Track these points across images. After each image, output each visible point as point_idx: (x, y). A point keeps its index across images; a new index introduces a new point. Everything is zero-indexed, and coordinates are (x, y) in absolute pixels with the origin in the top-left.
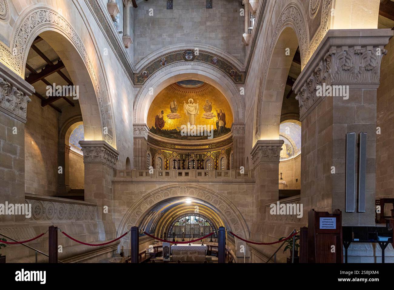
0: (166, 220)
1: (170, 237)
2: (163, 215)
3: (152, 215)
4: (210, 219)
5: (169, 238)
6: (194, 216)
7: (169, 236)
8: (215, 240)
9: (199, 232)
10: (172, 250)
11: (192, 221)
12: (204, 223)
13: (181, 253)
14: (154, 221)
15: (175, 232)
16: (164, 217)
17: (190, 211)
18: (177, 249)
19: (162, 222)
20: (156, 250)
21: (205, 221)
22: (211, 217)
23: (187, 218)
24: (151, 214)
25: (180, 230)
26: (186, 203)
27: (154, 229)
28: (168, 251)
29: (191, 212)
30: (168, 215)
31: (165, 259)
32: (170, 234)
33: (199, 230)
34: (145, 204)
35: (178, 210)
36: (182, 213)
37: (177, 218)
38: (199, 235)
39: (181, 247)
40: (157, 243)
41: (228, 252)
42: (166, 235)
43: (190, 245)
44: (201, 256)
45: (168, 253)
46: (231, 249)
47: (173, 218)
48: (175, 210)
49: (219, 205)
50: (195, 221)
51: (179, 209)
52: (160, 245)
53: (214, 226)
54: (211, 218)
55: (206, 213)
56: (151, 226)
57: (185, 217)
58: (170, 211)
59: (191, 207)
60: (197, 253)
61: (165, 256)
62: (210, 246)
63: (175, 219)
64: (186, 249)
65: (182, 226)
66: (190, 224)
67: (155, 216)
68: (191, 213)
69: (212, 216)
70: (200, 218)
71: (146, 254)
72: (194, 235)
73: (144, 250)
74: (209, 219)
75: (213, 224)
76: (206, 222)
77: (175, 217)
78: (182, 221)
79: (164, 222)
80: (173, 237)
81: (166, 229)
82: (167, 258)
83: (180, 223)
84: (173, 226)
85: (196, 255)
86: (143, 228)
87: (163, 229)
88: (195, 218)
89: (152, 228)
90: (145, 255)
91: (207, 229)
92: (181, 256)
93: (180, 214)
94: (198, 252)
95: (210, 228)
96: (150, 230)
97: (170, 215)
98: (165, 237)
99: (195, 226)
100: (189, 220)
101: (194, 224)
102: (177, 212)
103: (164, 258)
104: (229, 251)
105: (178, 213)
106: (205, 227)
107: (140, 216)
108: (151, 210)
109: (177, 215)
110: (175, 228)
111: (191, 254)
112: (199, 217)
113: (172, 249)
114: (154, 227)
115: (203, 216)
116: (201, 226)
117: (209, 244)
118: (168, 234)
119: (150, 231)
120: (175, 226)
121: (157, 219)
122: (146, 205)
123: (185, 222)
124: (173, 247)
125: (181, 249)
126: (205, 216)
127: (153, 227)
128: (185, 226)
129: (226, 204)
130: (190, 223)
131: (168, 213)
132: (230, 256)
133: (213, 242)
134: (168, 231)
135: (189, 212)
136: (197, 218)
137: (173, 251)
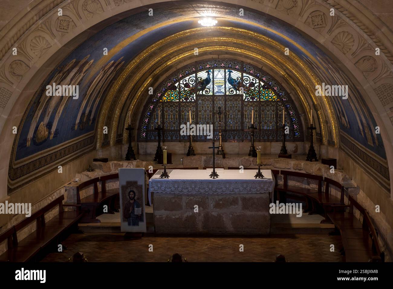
0: (131, 85)
1: (147, 140)
2: (122, 69)
3: (80, 71)
4: (279, 80)
5: (143, 143)
6: (225, 68)
7: (144, 134)
8: (296, 148)
9: (242, 123)
10: (152, 193)
11: (219, 86)
12: (259, 91)
13: (184, 204)
14: (89, 92)
15: (163, 123)
16: (125, 75)
17: (211, 53)
18: (168, 190)
19: (120, 91)
20: (100, 190)
21: (262, 84)
22: (282, 73)
23: (203, 75)
24: (72, 68)
25: (180, 115)
26: (200, 26)
27: (92, 117)
28: (140, 198)
29: (215, 56)
30: (138, 68)
31: (129, 224)
32: (148, 131)
33: (242, 115)
34: (42, 34)
35: (171, 50)
36: (184, 59)
37: (169, 78)
38: (242, 130)
39: (184, 182)
40: (100, 166)
41: (350, 198)
42: (136, 132)
43: (214, 174)
44: (253, 213)
45: (138, 207)
46: (358, 188)
47: (156, 79)
48: (161, 49)
49: (330, 31)
50: (228, 85)
51: (175, 48)
52: (113, 171)
53: (292, 102)
54: (283, 77)
55: (264, 59)
56: (78, 109)
57: (196, 72)
58: (144, 55)
59: (216, 39)
60: (240, 202)
61: (127, 217)
62: (283, 172)
63: (161, 79)
64: (202, 191)
65: (188, 104)
66: (213, 96)
67: (92, 73)
68: (215, 60)
69: (285, 70)
70: (244, 74)
71: (62, 207)
72: (225, 131)
73: (56, 196)
74: (273, 79)
75: (287, 94)
76: (263, 87)
77: (161, 74)
78: (187, 85)
79: (126, 93)
80: (157, 138)
81: (135, 115)
82: (135, 224)
83: (180, 92)
84: (158, 101)
85: (238, 209)
86: (46, 120)
87: (123, 115)
88: (227, 77)
89: (83, 114)
90: (61, 212)
91: (270, 112)
92: (185, 215)
93: (180, 61)
94: (244, 199)
95: (277, 109)
96: (78, 121)
97: (147, 67)
98: (131, 139)
99: (229, 103)
100: (207, 81)
101: (225, 95)
102: (168, 58)
103: (126, 223)
104: (352, 194)
105: (174, 60)
106: (261, 106)
107: (26, 80)
108: (69, 57)
109: (170, 67)
110: (163, 111)
111: (217, 205)
112: (242, 71)
113: (151, 190)
114: (90, 112)
115: (255, 68)
116: (249, 101)
117: (278, 165)
118: (139, 129)
119: (76, 127)
120: (163, 103)
121: (100, 84)
122: (48, 37)
123: (194, 90)
124: (156, 182)
125: (185, 191)
126: (261, 70)
127: (87, 112)
128: (196, 101)
129: (358, 29)
130: (211, 94)
131: (137, 61)
132: (357, 214)
133: (290, 157)
134: (141, 121)
135: (210, 57)
136: (236, 75)
137: (155, 196)
